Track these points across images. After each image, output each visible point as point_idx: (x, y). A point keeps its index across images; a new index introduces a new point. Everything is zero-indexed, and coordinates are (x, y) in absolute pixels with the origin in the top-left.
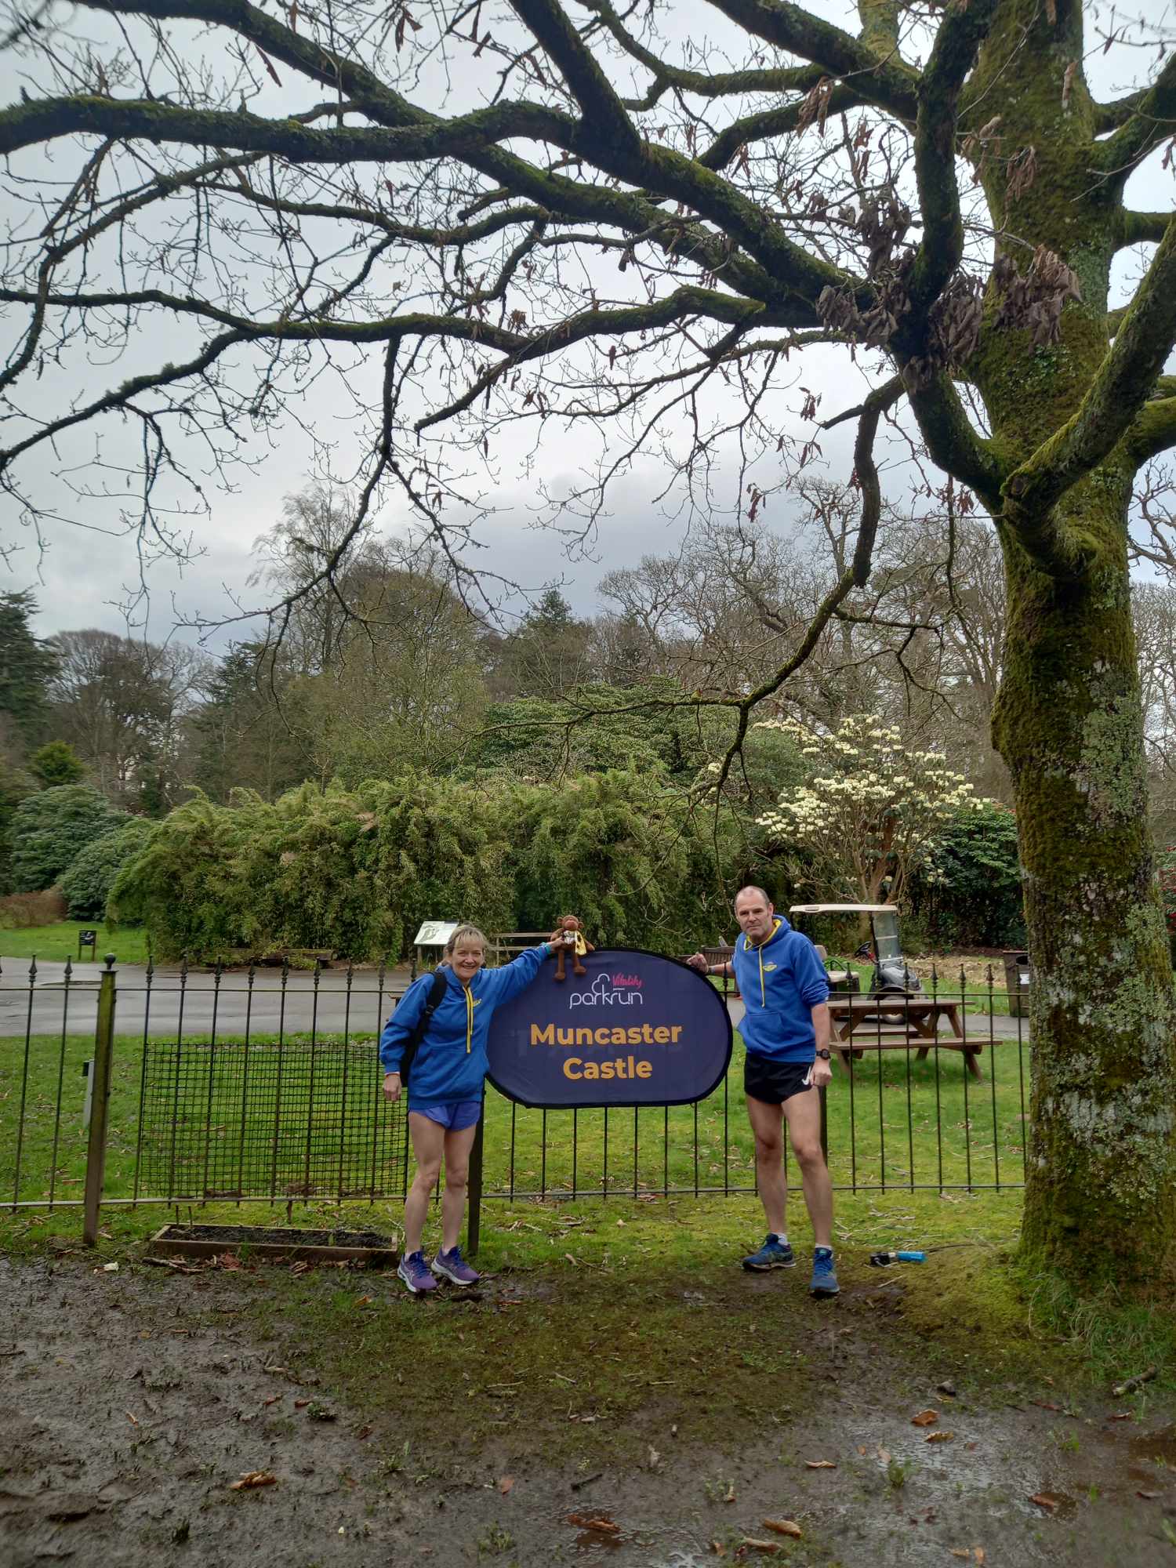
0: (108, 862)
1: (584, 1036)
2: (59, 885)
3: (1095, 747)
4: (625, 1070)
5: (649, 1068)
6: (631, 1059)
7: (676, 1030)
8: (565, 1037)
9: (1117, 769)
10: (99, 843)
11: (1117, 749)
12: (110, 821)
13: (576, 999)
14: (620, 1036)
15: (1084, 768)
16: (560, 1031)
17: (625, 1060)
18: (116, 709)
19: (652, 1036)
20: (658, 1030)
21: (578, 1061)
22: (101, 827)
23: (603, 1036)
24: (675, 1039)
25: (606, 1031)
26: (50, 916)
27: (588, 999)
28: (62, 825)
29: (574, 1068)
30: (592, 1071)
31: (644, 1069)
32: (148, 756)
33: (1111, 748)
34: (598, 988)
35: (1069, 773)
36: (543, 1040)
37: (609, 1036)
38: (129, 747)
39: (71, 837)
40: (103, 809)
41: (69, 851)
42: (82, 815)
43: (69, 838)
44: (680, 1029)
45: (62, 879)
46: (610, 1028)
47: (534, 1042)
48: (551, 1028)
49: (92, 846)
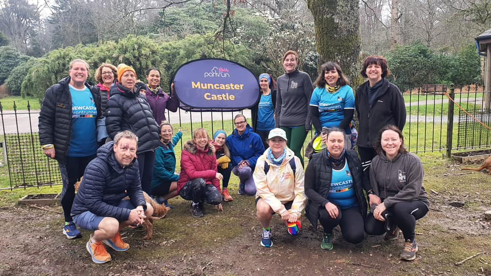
0: (23, 74)
1: (211, 86)
2: (6, 83)
3: (341, 6)
4: (226, 97)
5: (234, 97)
6: (227, 94)
7: (242, 86)
8: (204, 86)
9: (349, 13)
10: (18, 67)
11: (349, 6)
12: (22, 59)
13: (207, 74)
14: (223, 87)
15: (337, 13)
16: (202, 84)
17: (225, 94)
18: (18, 16)
19: (234, 87)
20: (236, 85)
21: (209, 94)
22: (19, 62)
23: (217, 86)
24: (241, 88)
25: (218, 85)
26: (5, 95)
27: (211, 75)
28: (4, 61)
29: (208, 96)
30: (214, 97)
31: (232, 97)
32: (33, 34)
33: (347, 6)
34: (214, 71)
35: (332, 16)
36: (196, 87)
37: (219, 86)
38: (25, 31)
39: (8, 65)
40: (18, 55)
41: (8, 71)
42: (11, 57)
43: (7, 66)
44: (243, 85)
45: (7, 81)
46: (219, 84)
47: (193, 87)
48: (199, 83)
49: (15, 68)
